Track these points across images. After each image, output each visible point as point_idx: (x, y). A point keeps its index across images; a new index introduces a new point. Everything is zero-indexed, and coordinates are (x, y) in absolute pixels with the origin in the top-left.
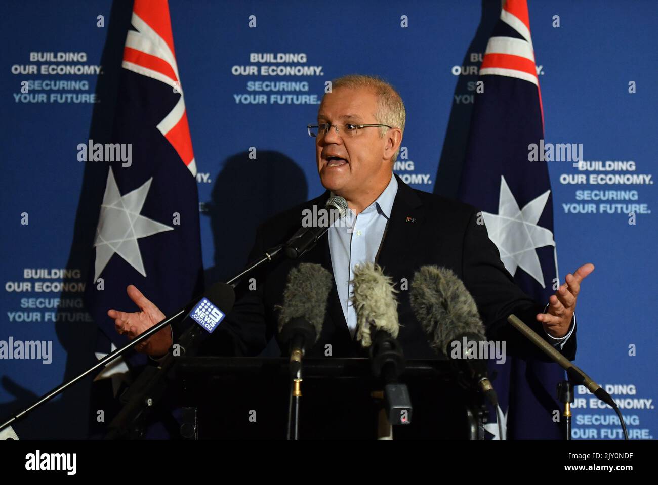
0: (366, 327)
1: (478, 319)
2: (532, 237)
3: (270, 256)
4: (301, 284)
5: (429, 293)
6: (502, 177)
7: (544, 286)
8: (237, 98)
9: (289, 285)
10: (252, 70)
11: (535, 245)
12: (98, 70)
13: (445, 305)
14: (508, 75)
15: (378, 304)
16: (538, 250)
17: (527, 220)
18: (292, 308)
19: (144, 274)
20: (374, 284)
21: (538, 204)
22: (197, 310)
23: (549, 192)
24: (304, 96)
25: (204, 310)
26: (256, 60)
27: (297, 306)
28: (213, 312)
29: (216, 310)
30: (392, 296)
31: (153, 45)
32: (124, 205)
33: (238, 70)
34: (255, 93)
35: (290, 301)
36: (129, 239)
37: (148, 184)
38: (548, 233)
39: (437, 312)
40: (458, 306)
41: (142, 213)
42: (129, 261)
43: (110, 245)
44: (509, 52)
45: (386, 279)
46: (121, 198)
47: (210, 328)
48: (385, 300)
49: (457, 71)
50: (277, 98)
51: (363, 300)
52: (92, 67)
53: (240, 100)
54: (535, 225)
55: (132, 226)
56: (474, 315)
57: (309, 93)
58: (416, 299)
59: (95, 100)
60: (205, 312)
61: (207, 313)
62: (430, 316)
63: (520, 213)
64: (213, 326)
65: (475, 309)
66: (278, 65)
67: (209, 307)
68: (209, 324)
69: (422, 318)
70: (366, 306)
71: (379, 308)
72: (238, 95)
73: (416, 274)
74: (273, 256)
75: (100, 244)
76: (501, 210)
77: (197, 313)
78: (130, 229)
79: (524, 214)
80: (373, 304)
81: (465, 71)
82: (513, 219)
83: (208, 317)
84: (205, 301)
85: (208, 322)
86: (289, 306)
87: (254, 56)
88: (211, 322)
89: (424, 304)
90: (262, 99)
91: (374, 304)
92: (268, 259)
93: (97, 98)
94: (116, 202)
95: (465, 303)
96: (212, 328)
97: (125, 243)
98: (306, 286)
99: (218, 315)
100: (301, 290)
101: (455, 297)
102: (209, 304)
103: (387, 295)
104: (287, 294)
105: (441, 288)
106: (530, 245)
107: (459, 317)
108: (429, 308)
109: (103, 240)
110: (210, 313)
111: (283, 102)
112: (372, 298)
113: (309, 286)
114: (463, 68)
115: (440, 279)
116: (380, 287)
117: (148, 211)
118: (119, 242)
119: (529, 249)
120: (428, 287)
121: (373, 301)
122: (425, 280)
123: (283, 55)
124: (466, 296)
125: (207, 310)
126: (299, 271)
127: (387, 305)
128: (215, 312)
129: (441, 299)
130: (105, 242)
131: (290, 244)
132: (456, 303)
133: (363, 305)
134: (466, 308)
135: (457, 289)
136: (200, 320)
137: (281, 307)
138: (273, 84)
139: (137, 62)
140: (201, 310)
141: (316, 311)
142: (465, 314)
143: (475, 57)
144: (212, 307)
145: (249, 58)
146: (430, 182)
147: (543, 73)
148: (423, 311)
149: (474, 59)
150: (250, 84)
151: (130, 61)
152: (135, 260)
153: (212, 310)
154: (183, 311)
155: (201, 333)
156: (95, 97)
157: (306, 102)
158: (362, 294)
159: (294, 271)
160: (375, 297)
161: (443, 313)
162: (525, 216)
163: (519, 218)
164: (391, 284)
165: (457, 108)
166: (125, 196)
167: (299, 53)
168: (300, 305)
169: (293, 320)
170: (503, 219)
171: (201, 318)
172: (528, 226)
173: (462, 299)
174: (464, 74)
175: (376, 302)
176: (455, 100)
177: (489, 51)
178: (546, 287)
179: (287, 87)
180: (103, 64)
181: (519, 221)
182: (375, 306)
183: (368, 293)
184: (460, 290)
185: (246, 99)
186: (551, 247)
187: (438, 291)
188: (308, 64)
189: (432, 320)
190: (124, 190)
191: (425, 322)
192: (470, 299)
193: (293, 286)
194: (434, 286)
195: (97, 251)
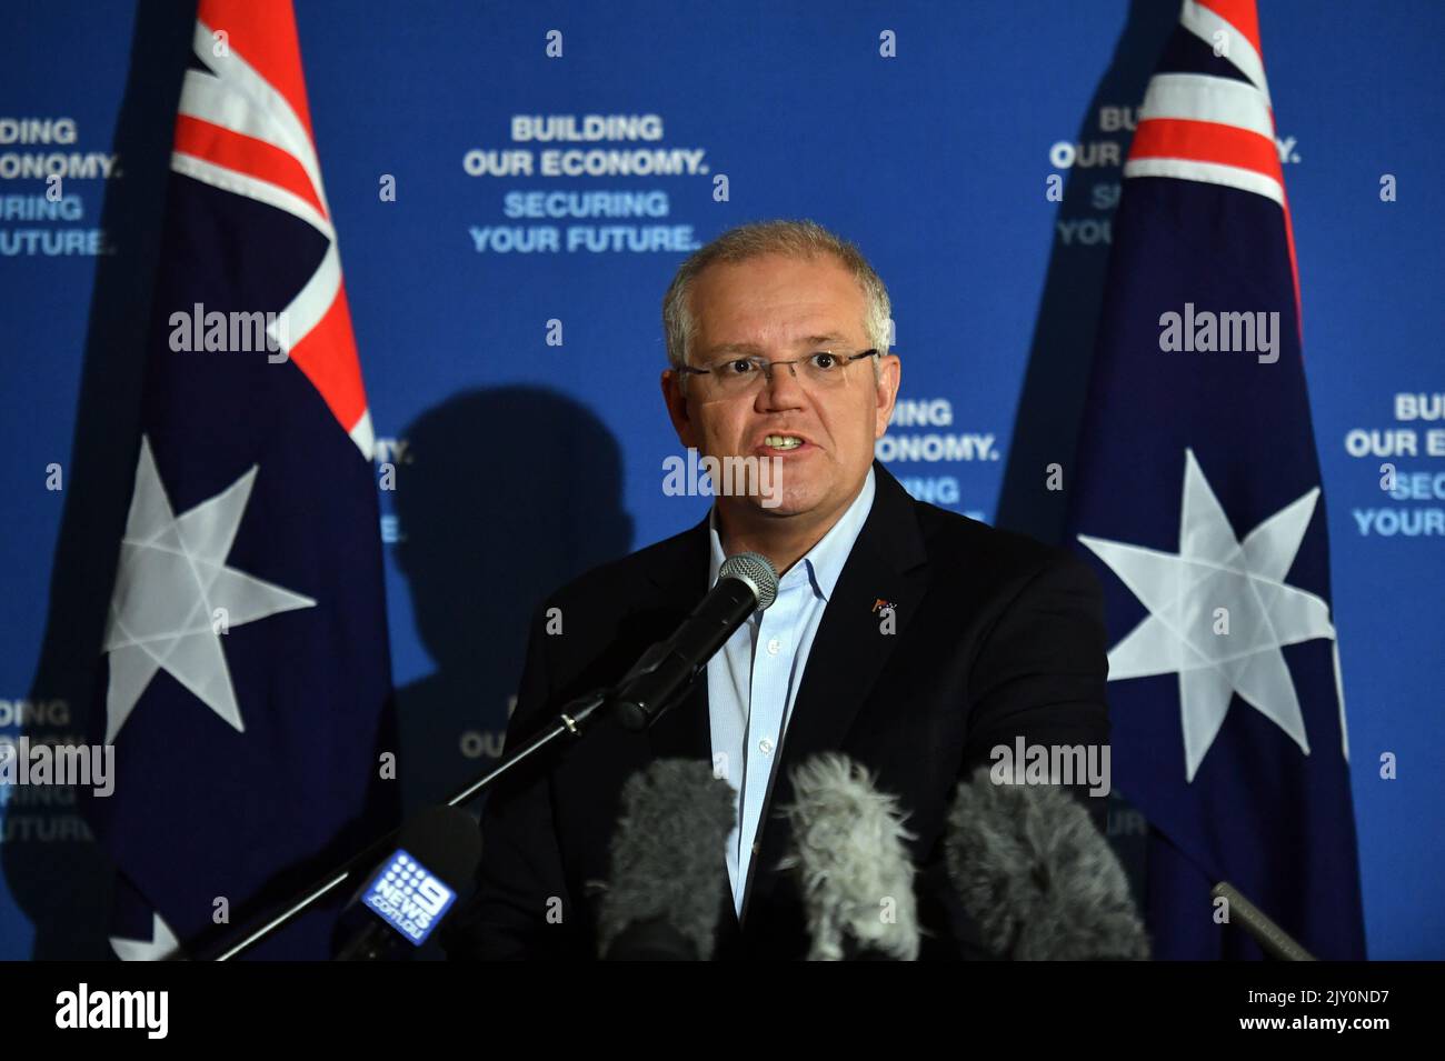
0: (830, 940)
1: (1130, 918)
2: (1273, 616)
3: (571, 722)
4: (657, 821)
5: (996, 841)
6: (1190, 455)
7: (1306, 749)
8: (480, 238)
9: (626, 822)
10: (518, 162)
11: (1280, 636)
12: (107, 166)
13: (1040, 878)
14: (1202, 178)
15: (864, 877)
16: (1290, 652)
17: (1256, 570)
18: (633, 894)
19: (238, 724)
20: (851, 819)
21: (1287, 527)
22: (382, 885)
23: (1314, 494)
24: (657, 231)
25: (399, 883)
26: (528, 136)
27: (645, 886)
28: (423, 889)
29: (431, 882)
30: (896, 848)
31: (253, 109)
32: (182, 541)
33: (478, 163)
34: (526, 223)
35: (629, 869)
36: (199, 630)
37: (246, 483)
38: (1316, 605)
39: (1022, 895)
40: (1080, 882)
41: (234, 560)
42: (199, 689)
43: (148, 651)
44: (1205, 116)
45: (883, 804)
46: (173, 523)
47: (417, 932)
48: (880, 862)
49: (1063, 154)
50: (584, 236)
51: (823, 865)
52: (91, 160)
53: (488, 243)
54: (1277, 583)
55: (204, 596)
56: (1121, 908)
57: (669, 221)
58: (963, 857)
59: (100, 247)
60: (402, 889)
61: (408, 890)
62: (1001, 907)
63: (1238, 549)
64: (425, 925)
65: (1121, 886)
66: (586, 146)
67: (413, 875)
68: (413, 920)
69: (983, 913)
70: (829, 883)
71: (863, 888)
72: (481, 227)
73: (964, 789)
74: (582, 721)
75: (121, 645)
76: (1188, 540)
77: (381, 893)
78: (198, 604)
79: (1250, 554)
80: (849, 878)
81: (1086, 154)
82: (1218, 566)
83: (412, 901)
84: (403, 859)
85: (412, 915)
86: (627, 885)
87: (523, 125)
88: (417, 917)
89: (981, 872)
90: (545, 238)
91: (852, 877)
92: (567, 729)
93: (105, 242)
94: (160, 532)
95: (1095, 871)
96: (421, 933)
97: (187, 642)
98: (671, 827)
99: (437, 894)
100: (655, 838)
101: (1069, 855)
102: (412, 867)
103: (885, 850)
104: (620, 852)
105: (1030, 830)
106: (1265, 639)
107: (1079, 911)
108: (1000, 884)
109: (129, 635)
110: (416, 890)
111: (602, 246)
112: (846, 860)
113: (677, 826)
114: (1081, 148)
115: (1027, 805)
116: (867, 826)
117: (249, 555)
118: (170, 641)
119: (1262, 648)
120: (994, 826)
121: (848, 868)
122: (987, 807)
123: (597, 120)
124: (1097, 853)
125: (407, 883)
126: (650, 781)
127: (887, 880)
128: (431, 889)
129: (1030, 863)
130: (134, 641)
131: (626, 691)
132: (1072, 873)
133: (823, 880)
134: (1097, 887)
135: (1073, 832)
136: (388, 911)
137: (602, 885)
138: (573, 198)
139: (212, 155)
140: (392, 883)
141: (698, 898)
142: (1096, 903)
143: (1111, 118)
144: (421, 874)
145: (508, 128)
146: (995, 456)
147: (1296, 159)
148: (983, 893)
149: (1111, 123)
150: (512, 199)
151: (192, 152)
152: (215, 689)
153: (421, 881)
154: (345, 876)
155: (393, 944)
156: (100, 239)
157: (661, 246)
158: (818, 847)
159: (637, 781)
160: (853, 858)
161: (1035, 900)
162: (1252, 559)
163: (1236, 563)
164: (895, 816)
165: (1064, 257)
166: (187, 517)
167: (641, 114)
168: (656, 883)
169: (636, 925)
170: (1193, 566)
171: (392, 906)
172: (1260, 585)
173: (1087, 861)
174: (1083, 163)
175: (857, 870)
176: (1058, 235)
177: (1149, 112)
178: (1312, 751)
179: (613, 205)
180: (120, 148)
181: (1239, 573)
182: (856, 881)
183: (835, 844)
184: (1080, 835)
185: (503, 239)
186: (1325, 643)
187: (1021, 839)
188: (666, 144)
189: (1009, 918)
190: (183, 498)
191: (987, 923)
192: (1109, 862)
193: (635, 826)
194: (1011, 824)
195: (113, 662)
